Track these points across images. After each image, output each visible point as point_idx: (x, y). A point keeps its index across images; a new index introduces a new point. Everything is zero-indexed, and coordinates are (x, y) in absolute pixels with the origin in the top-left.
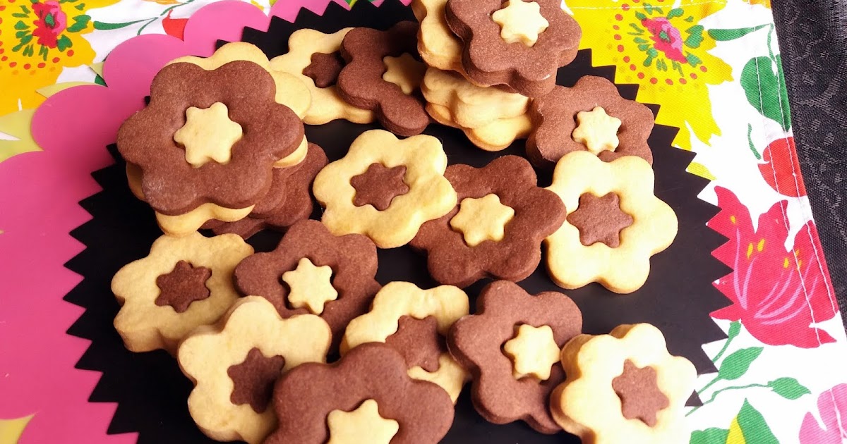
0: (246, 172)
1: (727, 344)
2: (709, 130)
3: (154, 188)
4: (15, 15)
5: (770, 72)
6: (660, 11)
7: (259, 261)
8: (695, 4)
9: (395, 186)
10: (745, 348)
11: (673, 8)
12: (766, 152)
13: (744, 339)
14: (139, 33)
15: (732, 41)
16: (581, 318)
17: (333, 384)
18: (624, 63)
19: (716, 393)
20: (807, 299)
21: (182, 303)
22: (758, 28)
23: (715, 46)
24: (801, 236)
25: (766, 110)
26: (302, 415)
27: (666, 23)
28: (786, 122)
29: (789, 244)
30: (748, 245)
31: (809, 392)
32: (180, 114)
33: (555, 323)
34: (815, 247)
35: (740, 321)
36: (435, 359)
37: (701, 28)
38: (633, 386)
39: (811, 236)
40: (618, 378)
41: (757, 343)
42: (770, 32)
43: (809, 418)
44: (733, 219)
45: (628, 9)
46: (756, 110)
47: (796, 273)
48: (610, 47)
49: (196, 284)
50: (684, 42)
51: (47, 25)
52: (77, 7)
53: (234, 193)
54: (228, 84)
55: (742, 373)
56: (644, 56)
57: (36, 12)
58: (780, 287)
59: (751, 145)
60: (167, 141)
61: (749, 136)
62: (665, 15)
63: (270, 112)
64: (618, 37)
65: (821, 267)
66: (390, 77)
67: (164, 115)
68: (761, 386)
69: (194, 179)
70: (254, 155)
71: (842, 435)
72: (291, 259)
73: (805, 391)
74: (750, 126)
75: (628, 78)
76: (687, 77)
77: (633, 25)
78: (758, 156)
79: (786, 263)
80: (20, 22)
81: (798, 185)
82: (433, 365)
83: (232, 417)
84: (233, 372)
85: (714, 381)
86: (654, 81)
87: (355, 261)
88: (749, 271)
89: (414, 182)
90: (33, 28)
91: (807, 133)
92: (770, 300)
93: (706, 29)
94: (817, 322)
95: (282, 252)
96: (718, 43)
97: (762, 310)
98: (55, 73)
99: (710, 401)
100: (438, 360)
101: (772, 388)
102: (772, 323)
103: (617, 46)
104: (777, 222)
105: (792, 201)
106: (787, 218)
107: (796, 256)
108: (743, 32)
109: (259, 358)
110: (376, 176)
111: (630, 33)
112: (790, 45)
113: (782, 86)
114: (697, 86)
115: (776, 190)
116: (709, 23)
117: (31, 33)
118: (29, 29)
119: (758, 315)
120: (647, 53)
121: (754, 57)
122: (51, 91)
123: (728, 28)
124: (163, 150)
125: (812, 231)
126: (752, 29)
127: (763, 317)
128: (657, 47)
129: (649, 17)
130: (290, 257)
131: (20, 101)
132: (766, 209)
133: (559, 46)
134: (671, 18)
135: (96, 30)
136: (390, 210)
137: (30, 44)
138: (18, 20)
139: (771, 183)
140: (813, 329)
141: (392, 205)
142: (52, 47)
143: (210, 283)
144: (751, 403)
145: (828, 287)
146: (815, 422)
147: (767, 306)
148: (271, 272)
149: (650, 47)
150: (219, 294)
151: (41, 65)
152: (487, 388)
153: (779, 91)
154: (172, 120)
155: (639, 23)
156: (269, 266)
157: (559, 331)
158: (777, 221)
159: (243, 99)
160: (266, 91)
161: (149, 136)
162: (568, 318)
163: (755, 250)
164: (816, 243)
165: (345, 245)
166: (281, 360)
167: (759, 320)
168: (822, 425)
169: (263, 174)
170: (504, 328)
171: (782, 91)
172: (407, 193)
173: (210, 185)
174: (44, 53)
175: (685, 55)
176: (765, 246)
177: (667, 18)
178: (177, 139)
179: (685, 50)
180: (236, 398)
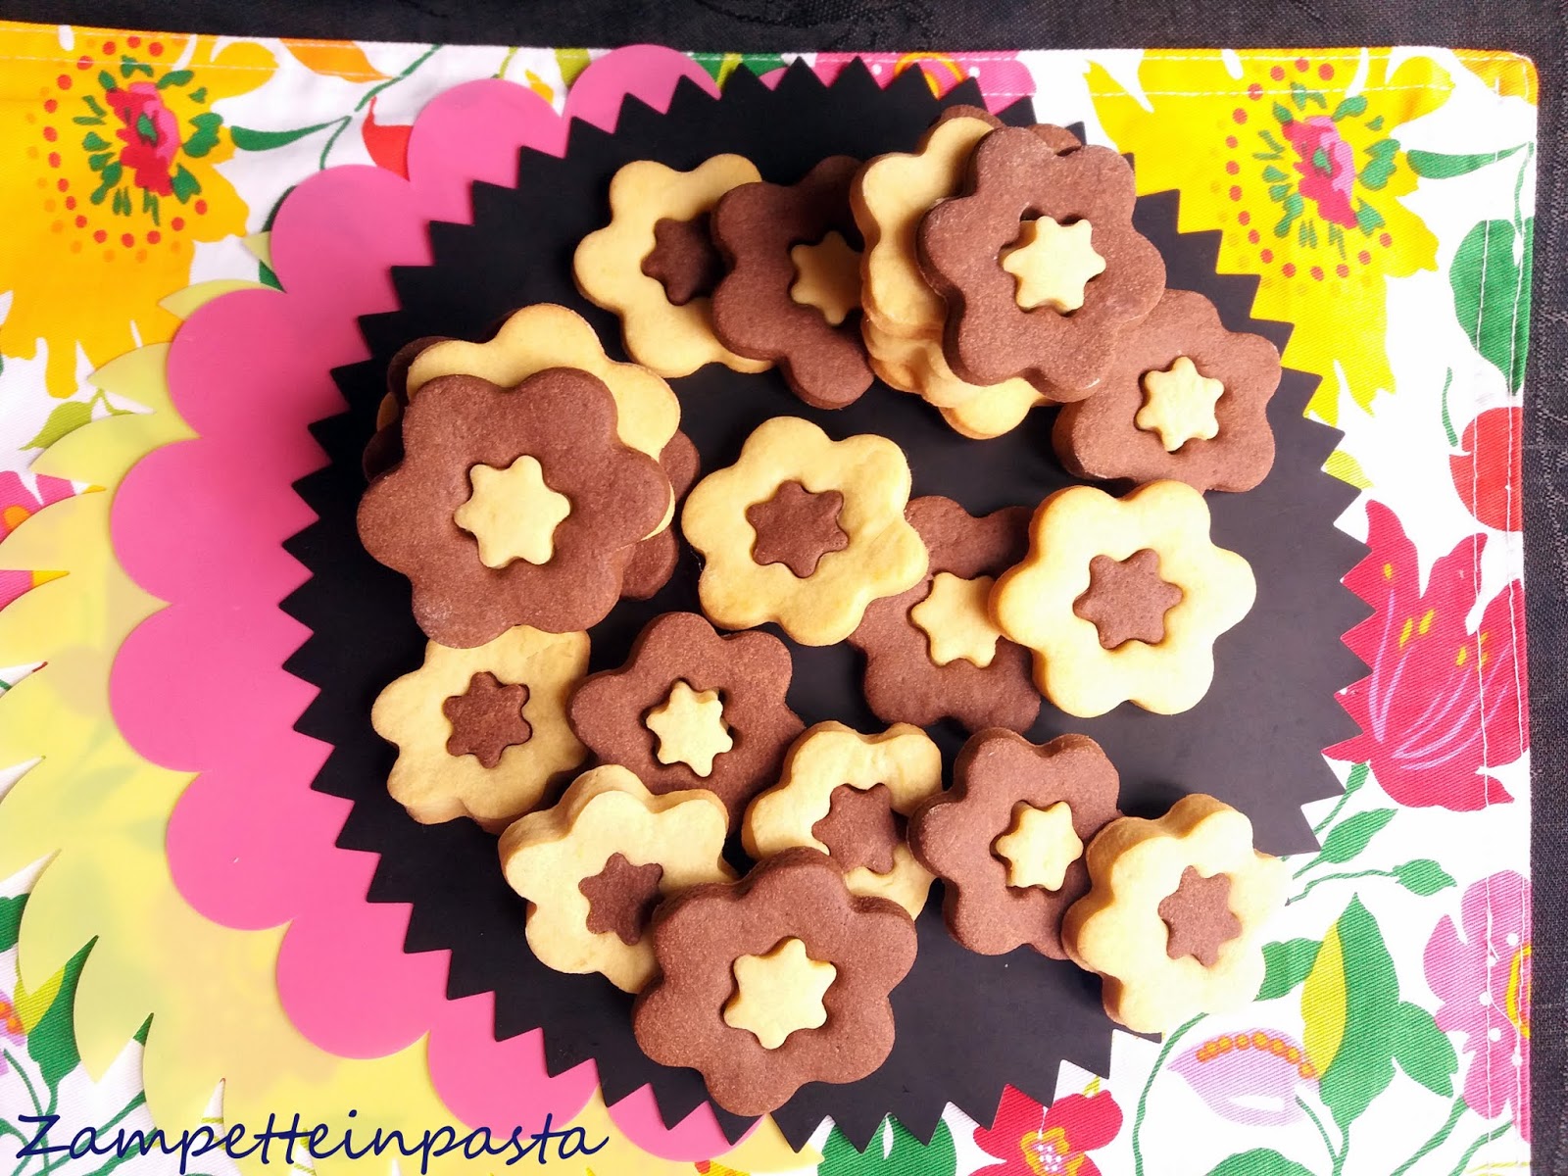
0: (583, 585)
1: (1342, 803)
2: (1374, 380)
3: (435, 616)
4: (79, 121)
5: (1506, 257)
6: (1319, 99)
7: (607, 693)
8: (1392, 88)
9: (826, 534)
10: (1369, 810)
11: (1347, 96)
12: (1469, 430)
13: (1370, 795)
14: (322, 167)
15: (1449, 180)
16: (1118, 783)
17: (740, 923)
18: (1239, 225)
19: (1312, 884)
20: (1483, 724)
21: (491, 753)
22: (1503, 154)
23: (1415, 188)
24: (1496, 607)
25: (1485, 341)
26: (698, 966)
27: (1329, 130)
28: (1516, 373)
29: (1473, 621)
30: (1405, 622)
31: (1454, 884)
32: (459, 480)
33: (1076, 799)
34: (1514, 631)
35: (1368, 763)
36: (889, 855)
37: (1393, 145)
38: (1191, 910)
39: (1512, 609)
40: (1169, 898)
41: (1388, 802)
42: (1525, 163)
43: (1445, 925)
44: (1388, 571)
45: (1258, 97)
46: (1466, 338)
47: (1474, 676)
48: (1215, 188)
49: (508, 718)
50: (1359, 176)
51: (144, 139)
52: (193, 97)
53: (566, 619)
54: (537, 425)
55: (1357, 852)
56: (1277, 212)
57: (118, 112)
58: (1443, 703)
59: (1445, 415)
60: (444, 528)
61: (1444, 395)
62: (1330, 111)
63: (615, 472)
64: (1232, 168)
65: (1516, 667)
66: (804, 294)
67: (433, 484)
68: (1382, 874)
69: (499, 599)
70: (593, 553)
71: (1488, 952)
72: (657, 685)
73: (1448, 881)
74: (1449, 372)
75: (1242, 261)
76: (1352, 262)
77: (1264, 135)
78: (1454, 442)
79: (1462, 657)
80: (92, 136)
81: (1511, 507)
82: (886, 864)
83: (592, 954)
84: (587, 886)
85: (1311, 865)
86: (1289, 270)
87: (758, 685)
88: (1399, 672)
89: (858, 529)
90: (118, 146)
91: (1551, 386)
92: (1422, 726)
93: (1404, 149)
94: (1491, 764)
95: (642, 675)
96: (1422, 181)
97: (1407, 745)
98: (183, 258)
99: (1300, 897)
100: (892, 855)
101: (1397, 878)
102: (1419, 766)
103: (1229, 187)
104: (1462, 576)
105: (1494, 535)
106: (1479, 570)
107: (1480, 644)
108: (1473, 163)
109: (624, 868)
110: (791, 511)
111: (1256, 156)
112: (1559, 185)
113: (1523, 291)
114: (1367, 281)
115: (1471, 511)
116: (1412, 137)
117: (115, 159)
118: (110, 150)
119: (1399, 753)
120: (1285, 207)
121: (1483, 220)
122: (185, 305)
123: (1446, 153)
124: (441, 548)
125: (1515, 602)
126: (1491, 158)
127: (1406, 756)
128: (1306, 189)
129: (1299, 116)
130: (655, 681)
131: (133, 325)
132: (1446, 550)
133: (1121, 314)
134: (1339, 119)
135: (239, 152)
136: (815, 580)
137: (121, 185)
138: (86, 129)
139: (1466, 499)
140: (1482, 777)
141: (820, 570)
142: (165, 192)
143: (530, 713)
144: (1363, 900)
145: (1520, 706)
146: (1454, 931)
147: (1415, 738)
148: (627, 710)
149: (1290, 193)
150: (546, 737)
151: (153, 237)
152: (968, 916)
153: (1516, 304)
154: (449, 493)
155: (1276, 130)
156: (623, 701)
157: (1082, 811)
158: (1461, 572)
159: (569, 450)
160: (604, 432)
161: (414, 524)
162: (1098, 787)
163: (1414, 631)
164: (1517, 622)
165: (741, 658)
166: (657, 872)
167: (1400, 762)
168: (1462, 936)
169: (611, 584)
170: (996, 818)
171: (1521, 303)
172: (845, 548)
173: (527, 607)
174: (150, 205)
175: (1355, 206)
176: (1434, 624)
177: (1333, 119)
178: (462, 525)
179: (1358, 195)
180: (596, 923)
